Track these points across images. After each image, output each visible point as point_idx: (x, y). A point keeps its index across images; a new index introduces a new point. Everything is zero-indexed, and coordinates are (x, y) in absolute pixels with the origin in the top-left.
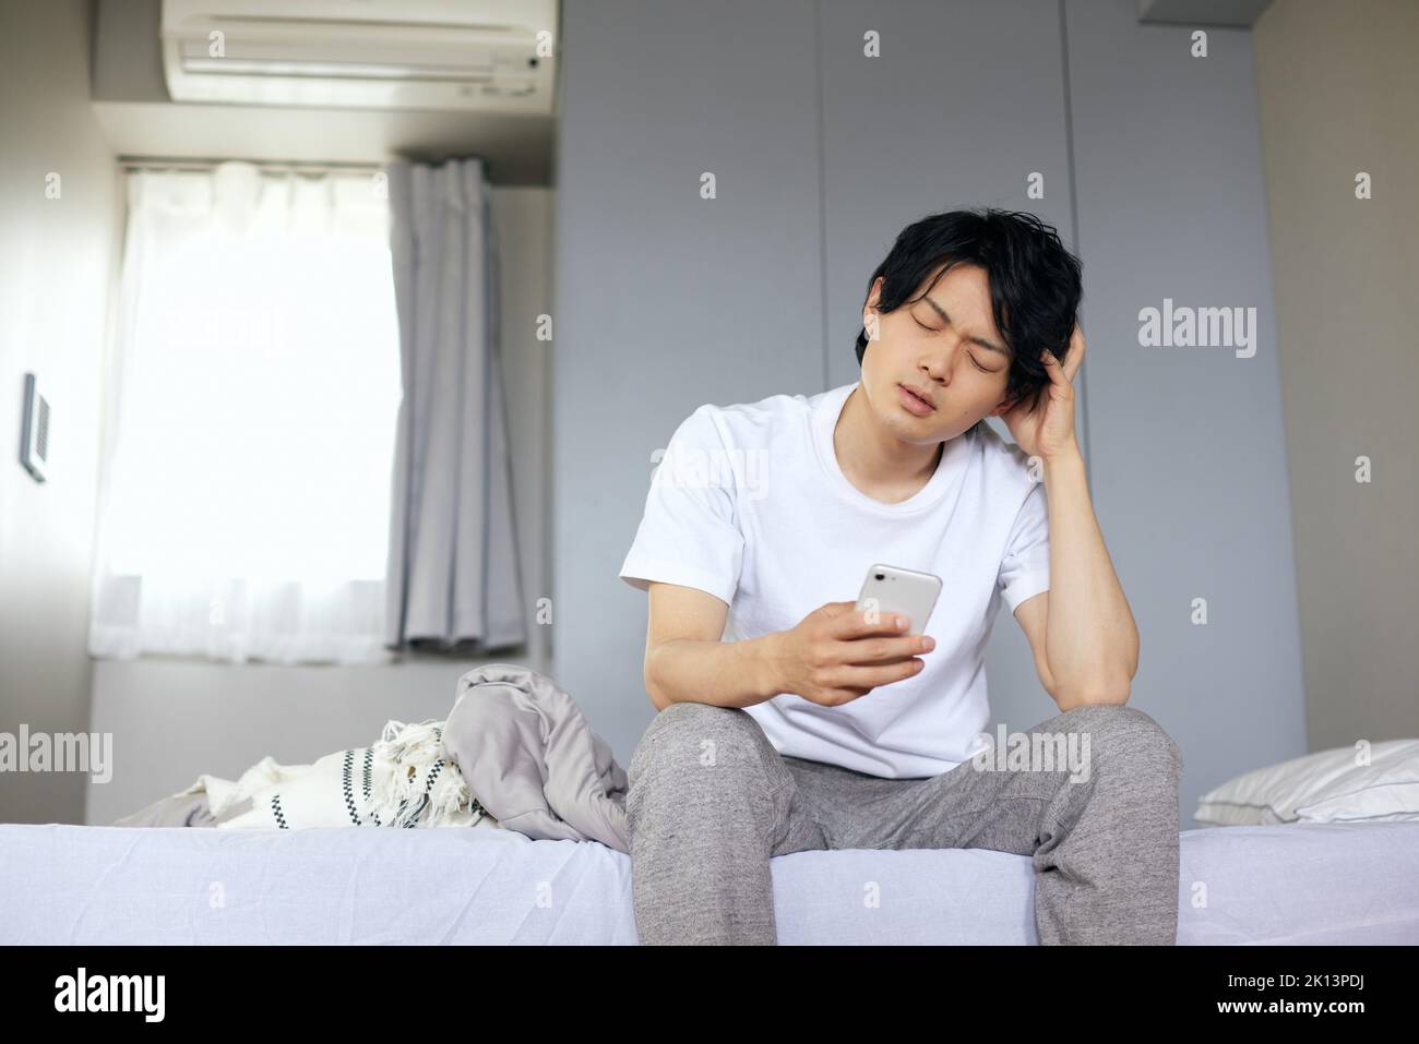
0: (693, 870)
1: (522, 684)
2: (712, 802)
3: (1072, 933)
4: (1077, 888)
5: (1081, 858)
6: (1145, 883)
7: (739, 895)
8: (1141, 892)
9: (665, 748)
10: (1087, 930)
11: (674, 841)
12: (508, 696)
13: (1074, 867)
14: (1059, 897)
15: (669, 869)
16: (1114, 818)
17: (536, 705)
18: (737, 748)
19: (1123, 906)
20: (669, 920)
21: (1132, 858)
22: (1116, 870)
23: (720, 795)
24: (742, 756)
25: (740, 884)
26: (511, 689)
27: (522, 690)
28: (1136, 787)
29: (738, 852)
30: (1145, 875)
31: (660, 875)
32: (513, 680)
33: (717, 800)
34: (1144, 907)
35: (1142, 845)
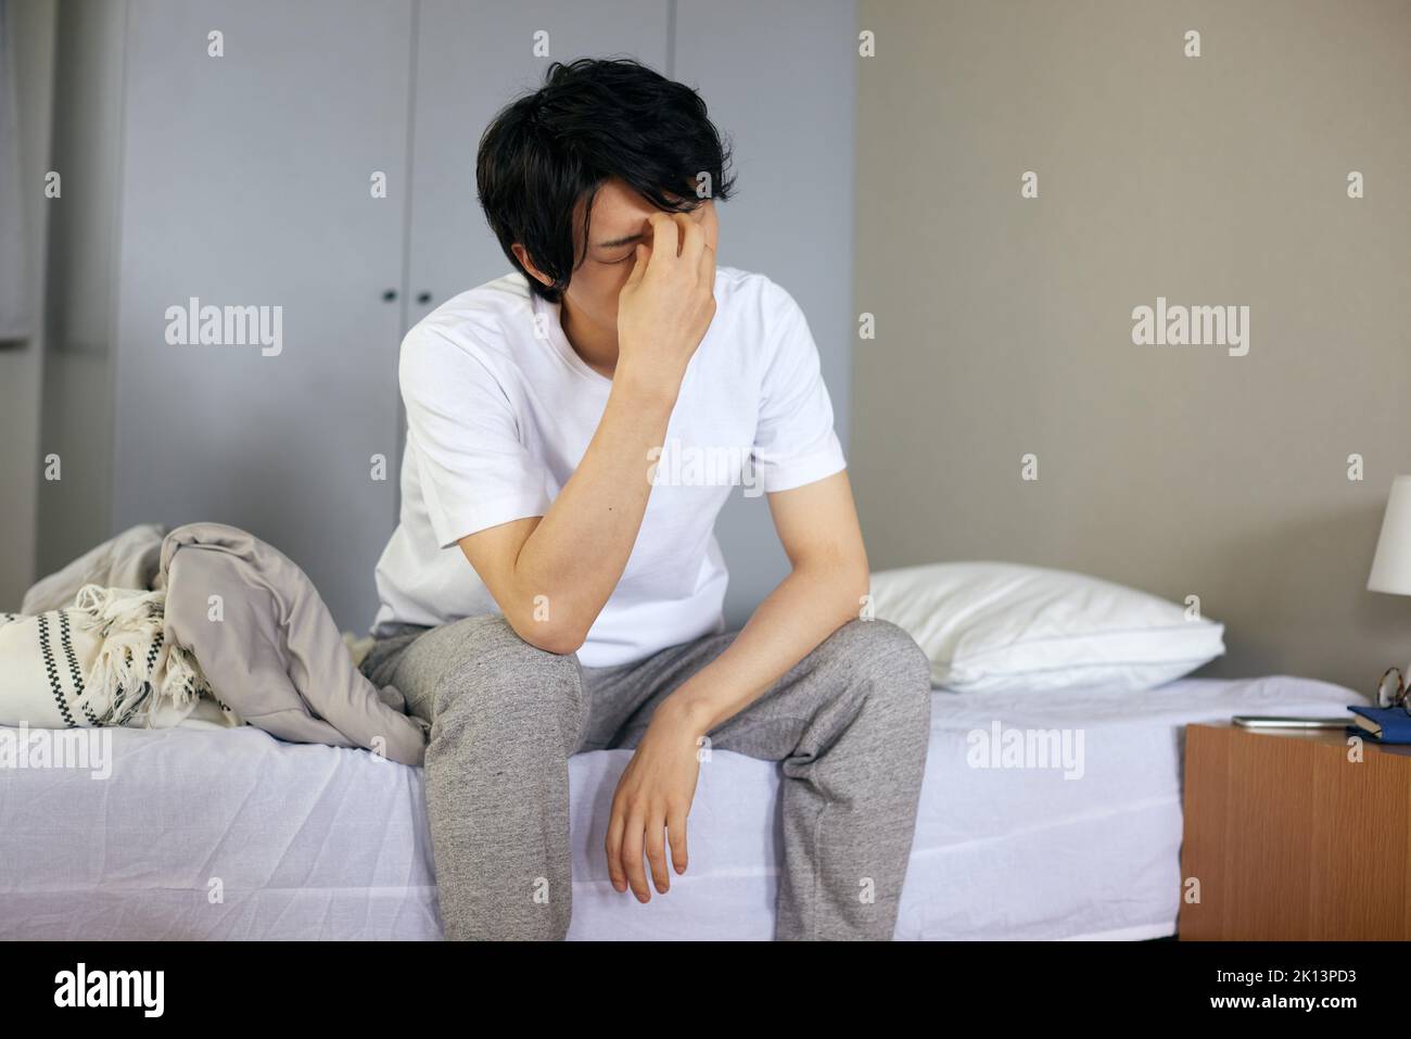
0: (521, 810)
1: (243, 551)
2: (539, 739)
3: (821, 849)
4: (829, 804)
5: (838, 779)
6: (897, 799)
7: (552, 829)
8: (891, 809)
9: (494, 676)
10: (836, 848)
11: (502, 779)
12: (230, 567)
13: (831, 787)
14: (810, 810)
15: (496, 807)
16: (875, 740)
17: (264, 579)
18: (565, 683)
19: (873, 825)
20: (492, 858)
21: (888, 777)
22: (872, 792)
23: (546, 732)
24: (568, 689)
25: (553, 819)
26: (229, 556)
27: (242, 558)
28: (898, 708)
29: (555, 787)
30: (896, 792)
31: (485, 811)
32: (230, 545)
33: (543, 737)
34: (891, 823)
35: (898, 764)
